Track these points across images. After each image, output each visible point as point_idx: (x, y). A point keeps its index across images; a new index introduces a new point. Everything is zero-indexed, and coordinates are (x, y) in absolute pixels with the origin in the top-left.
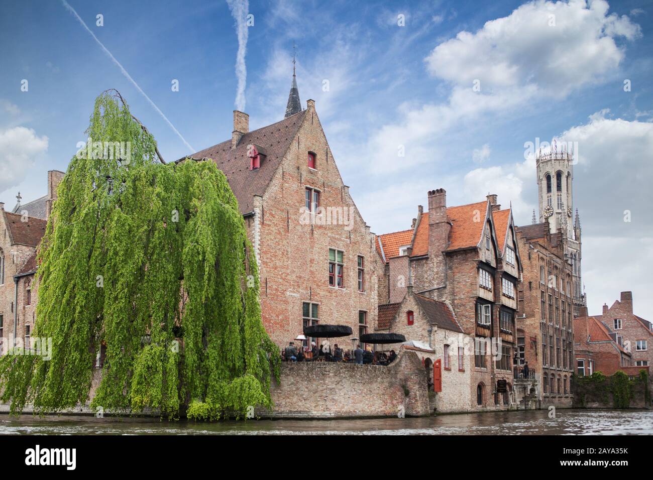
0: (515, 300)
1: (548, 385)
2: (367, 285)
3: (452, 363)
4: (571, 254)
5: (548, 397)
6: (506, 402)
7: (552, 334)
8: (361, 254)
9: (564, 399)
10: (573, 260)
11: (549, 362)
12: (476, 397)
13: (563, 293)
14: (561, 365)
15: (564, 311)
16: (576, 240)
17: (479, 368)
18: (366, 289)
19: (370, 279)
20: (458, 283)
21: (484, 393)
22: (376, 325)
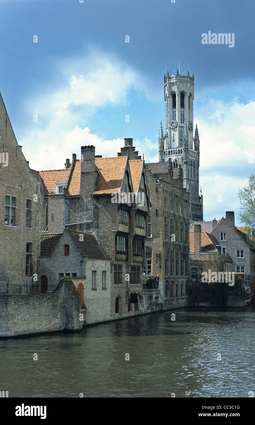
0: (145, 229)
1: (169, 290)
2: (33, 223)
3: (98, 284)
4: (191, 162)
5: (169, 300)
6: (137, 308)
7: (172, 250)
8: (29, 198)
9: (181, 300)
10: (193, 167)
11: (170, 273)
12: (114, 308)
13: (181, 215)
14: (179, 274)
15: (182, 230)
16: (195, 150)
17: (117, 285)
18: (32, 225)
19: (36, 217)
20: (102, 219)
21: (120, 304)
22: (39, 253)
